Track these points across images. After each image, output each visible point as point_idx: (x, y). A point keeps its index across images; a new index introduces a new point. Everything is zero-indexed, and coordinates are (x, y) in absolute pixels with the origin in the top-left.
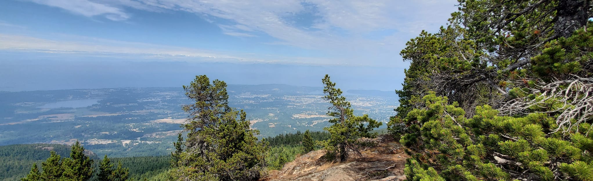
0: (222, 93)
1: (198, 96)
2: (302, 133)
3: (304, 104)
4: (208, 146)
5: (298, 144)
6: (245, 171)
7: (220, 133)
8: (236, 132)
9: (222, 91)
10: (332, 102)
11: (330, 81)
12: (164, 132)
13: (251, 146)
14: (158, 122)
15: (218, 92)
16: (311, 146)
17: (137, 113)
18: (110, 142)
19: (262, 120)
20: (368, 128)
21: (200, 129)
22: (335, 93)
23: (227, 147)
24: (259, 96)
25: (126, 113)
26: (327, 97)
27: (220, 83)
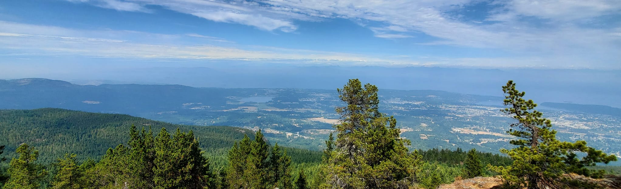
0: (373, 97)
1: (349, 99)
2: (463, 152)
3: (469, 116)
4: (356, 148)
5: (457, 165)
6: (392, 182)
7: (369, 138)
8: (385, 139)
9: (373, 95)
10: (518, 118)
11: (515, 89)
12: (317, 130)
13: (401, 157)
14: (313, 120)
15: (369, 96)
16: (478, 169)
17: (297, 110)
18: (278, 132)
19: (413, 130)
20: (585, 162)
21: (349, 131)
22: (523, 105)
23: (375, 153)
24: (410, 103)
25: (290, 110)
26: (509, 109)
27: (371, 87)
